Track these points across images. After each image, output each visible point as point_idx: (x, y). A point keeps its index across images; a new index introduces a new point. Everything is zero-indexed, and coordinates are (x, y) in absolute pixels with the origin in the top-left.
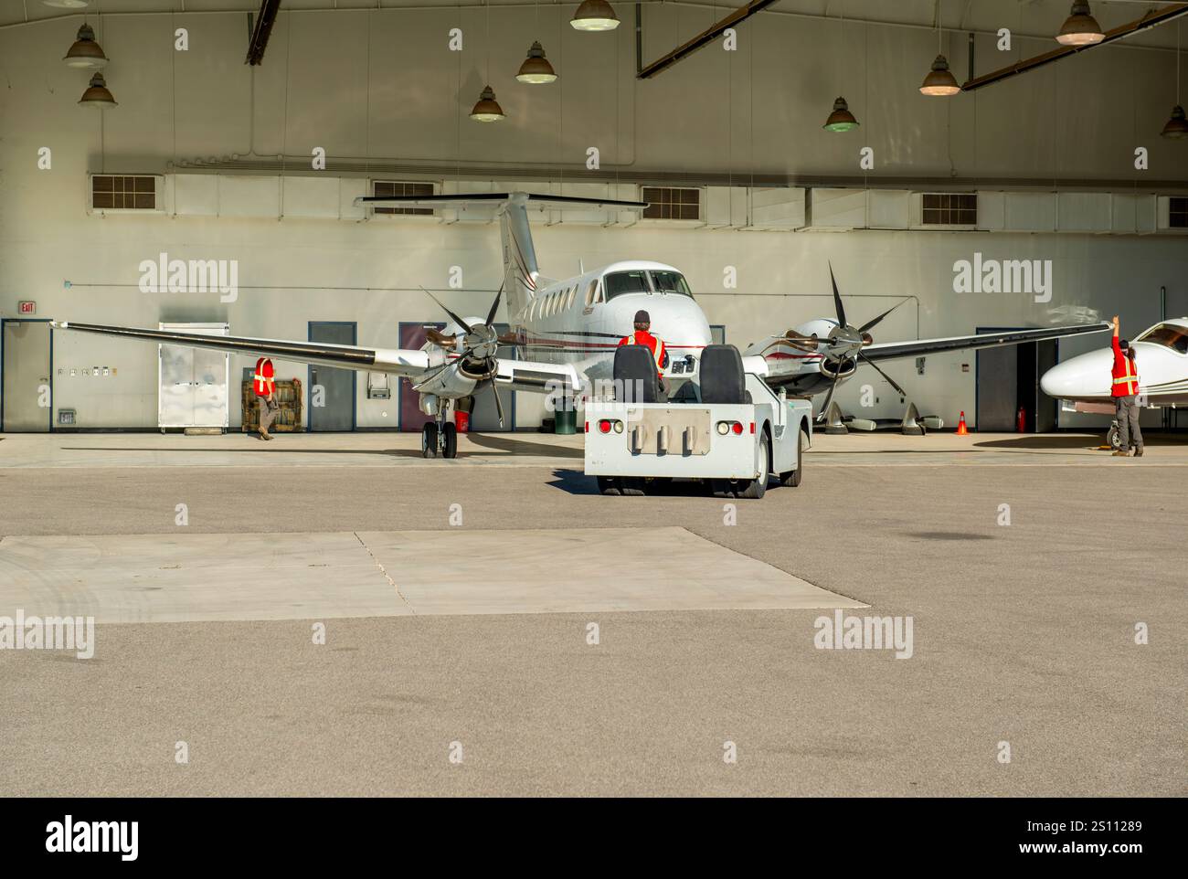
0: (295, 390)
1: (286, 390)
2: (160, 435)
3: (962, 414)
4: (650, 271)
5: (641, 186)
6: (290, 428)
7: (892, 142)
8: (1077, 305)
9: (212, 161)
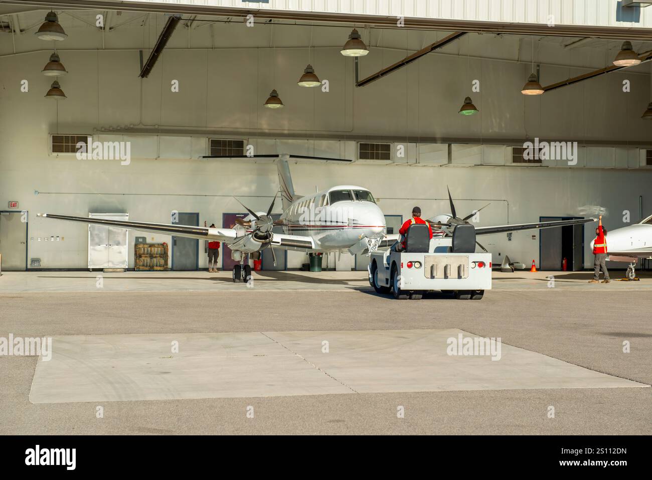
0: (165, 249)
1: (159, 249)
2: (89, 272)
3: (534, 261)
4: (353, 190)
5: (358, 142)
6: (162, 269)
7: (494, 120)
8: (594, 205)
9: (119, 128)
